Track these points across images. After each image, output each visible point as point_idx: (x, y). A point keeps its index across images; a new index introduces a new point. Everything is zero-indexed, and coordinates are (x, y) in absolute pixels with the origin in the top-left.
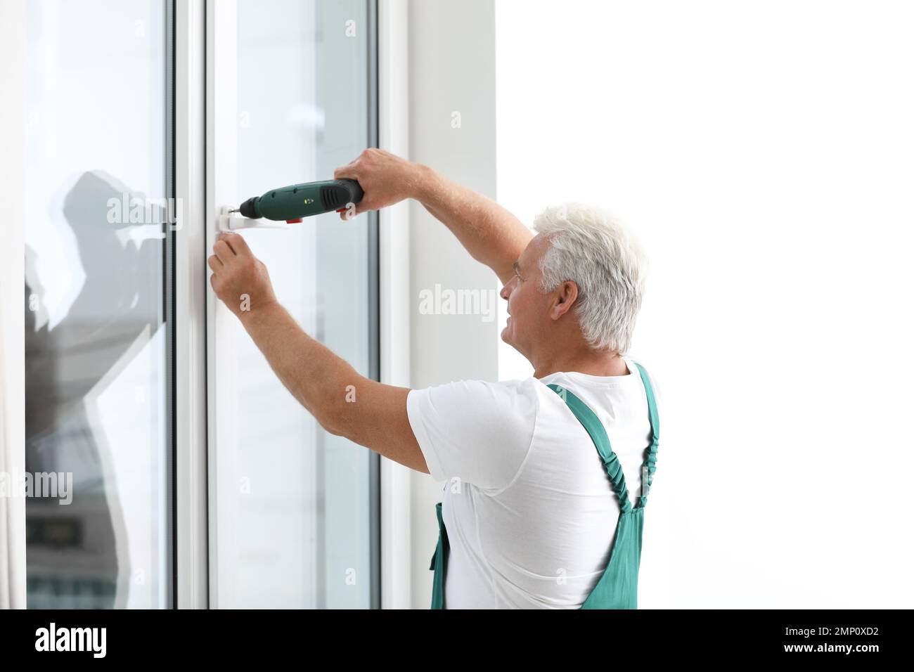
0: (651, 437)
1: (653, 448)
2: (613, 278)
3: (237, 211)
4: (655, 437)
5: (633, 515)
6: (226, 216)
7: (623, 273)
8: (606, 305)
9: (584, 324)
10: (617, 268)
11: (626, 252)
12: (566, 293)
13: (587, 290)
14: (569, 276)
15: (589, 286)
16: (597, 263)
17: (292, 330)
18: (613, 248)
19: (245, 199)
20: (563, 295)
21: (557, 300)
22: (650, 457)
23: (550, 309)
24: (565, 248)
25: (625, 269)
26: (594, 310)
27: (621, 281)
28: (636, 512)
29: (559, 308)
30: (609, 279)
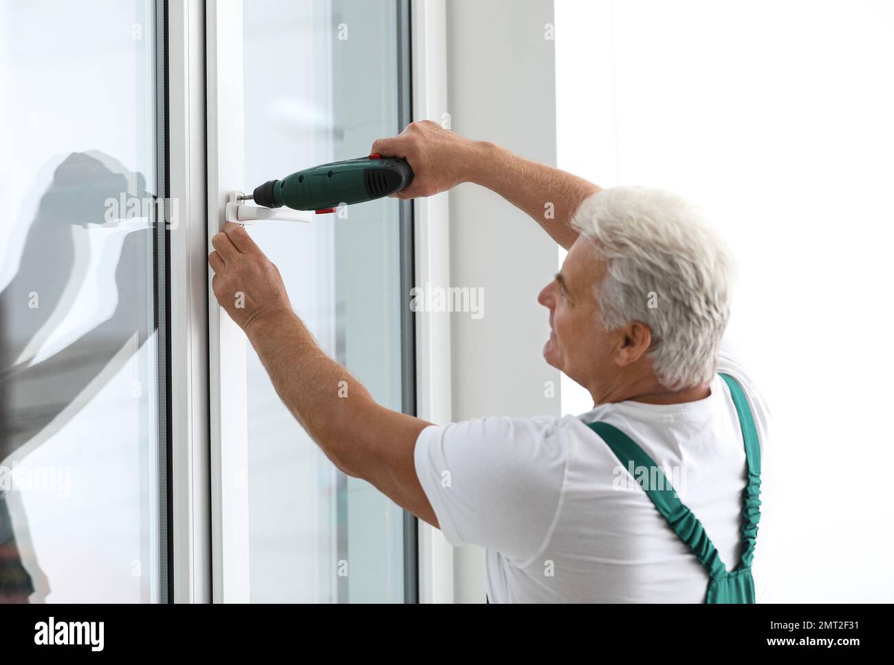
0: (749, 475)
1: (752, 489)
2: (695, 315)
3: (249, 198)
4: (752, 475)
5: (733, 581)
6: (233, 203)
7: (707, 302)
8: (687, 346)
9: (659, 369)
10: (699, 300)
11: (710, 275)
12: (633, 333)
13: (662, 332)
14: (637, 316)
15: (665, 327)
16: (675, 300)
17: (301, 346)
18: (695, 278)
19: (260, 183)
20: (630, 334)
21: (622, 342)
22: (748, 502)
23: (614, 352)
24: (629, 282)
25: (711, 296)
26: (673, 354)
27: (707, 316)
28: (737, 575)
29: (624, 353)
30: (691, 316)
